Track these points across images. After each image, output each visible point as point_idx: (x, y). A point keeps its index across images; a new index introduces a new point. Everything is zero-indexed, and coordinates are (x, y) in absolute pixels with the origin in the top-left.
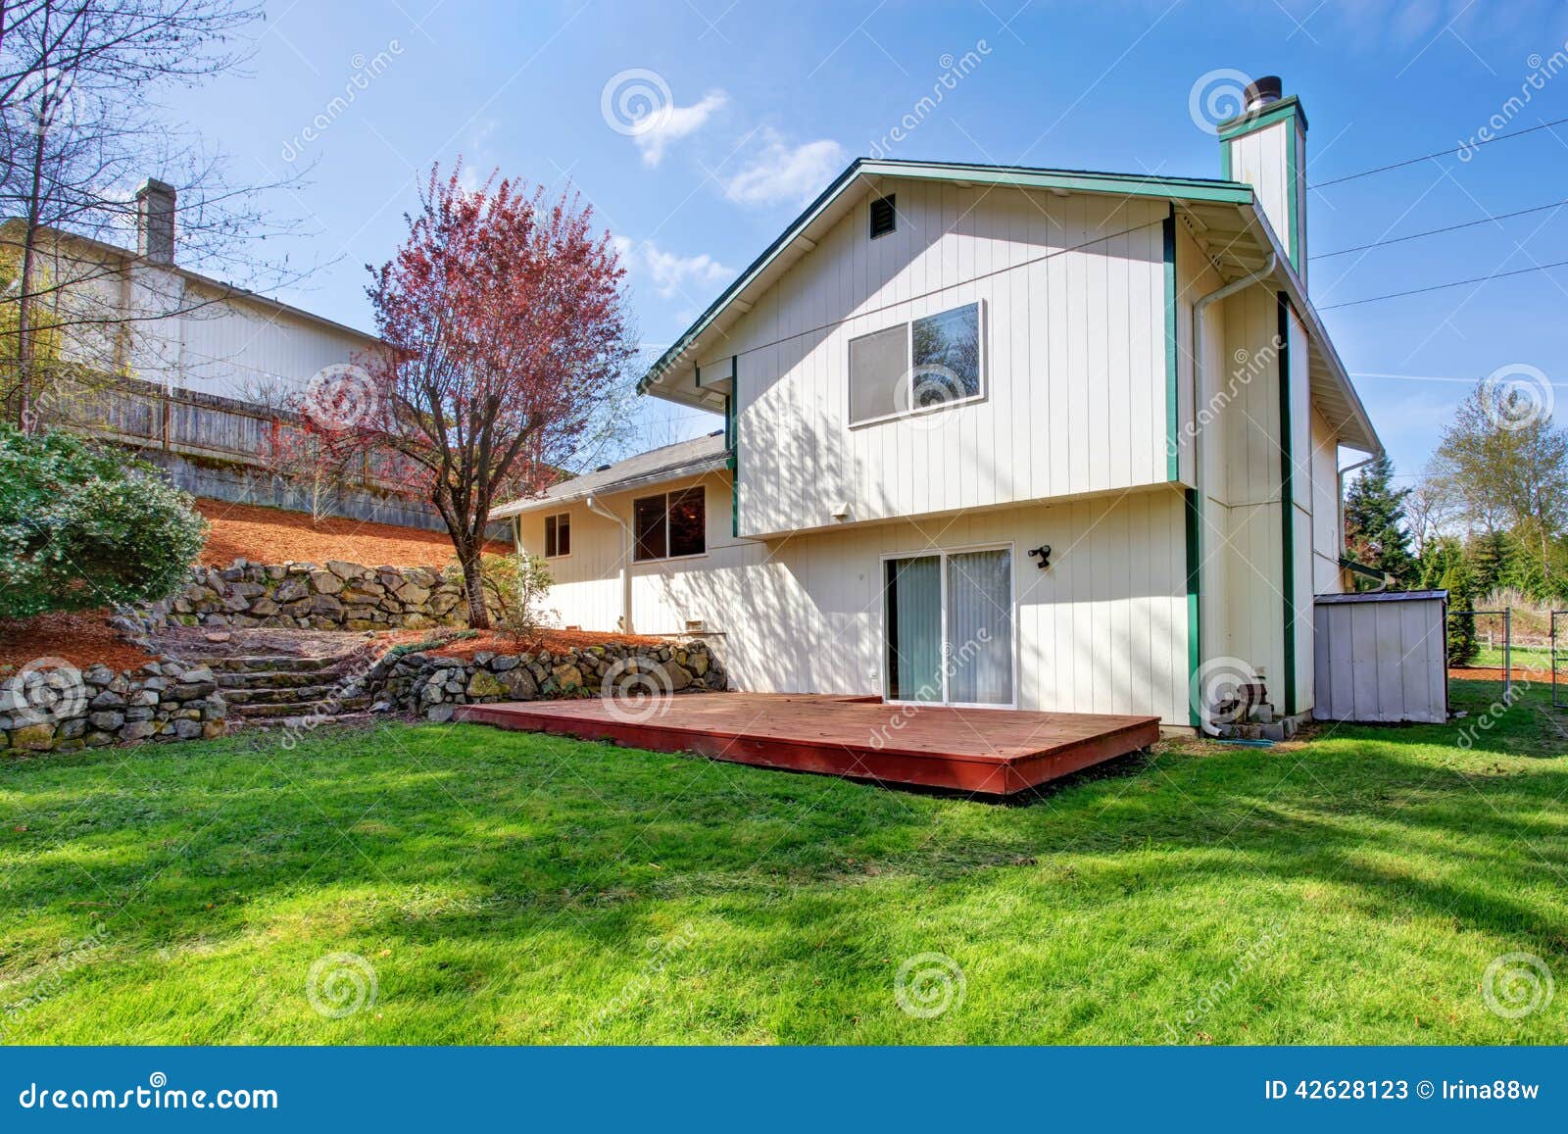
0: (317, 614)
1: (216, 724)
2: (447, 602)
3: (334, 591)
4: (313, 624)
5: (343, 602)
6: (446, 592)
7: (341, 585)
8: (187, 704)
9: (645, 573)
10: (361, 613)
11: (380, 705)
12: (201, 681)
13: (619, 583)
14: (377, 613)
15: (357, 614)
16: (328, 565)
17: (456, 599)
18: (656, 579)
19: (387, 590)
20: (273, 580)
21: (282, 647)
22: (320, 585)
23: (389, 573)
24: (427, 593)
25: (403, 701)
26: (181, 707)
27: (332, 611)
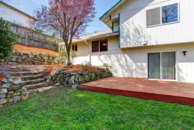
0: (29, 62)
1: (25, 96)
2: (51, 60)
3: (32, 57)
4: (29, 64)
5: (34, 60)
6: (51, 58)
7: (33, 56)
8: (16, 91)
9: (94, 55)
10: (37, 62)
11: (57, 84)
12: (20, 84)
13: (88, 57)
14: (40, 62)
15: (36, 62)
16: (31, 52)
17: (52, 59)
18: (97, 56)
19: (41, 57)
20: (21, 55)
21: (28, 69)
22: (30, 56)
23: (41, 54)
24: (47, 58)
25: (63, 83)
26: (14, 92)
27: (32, 61)
